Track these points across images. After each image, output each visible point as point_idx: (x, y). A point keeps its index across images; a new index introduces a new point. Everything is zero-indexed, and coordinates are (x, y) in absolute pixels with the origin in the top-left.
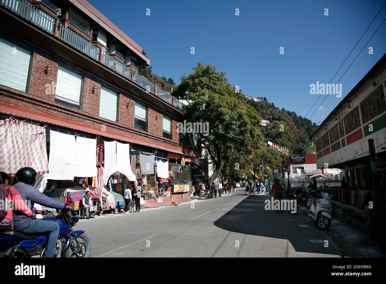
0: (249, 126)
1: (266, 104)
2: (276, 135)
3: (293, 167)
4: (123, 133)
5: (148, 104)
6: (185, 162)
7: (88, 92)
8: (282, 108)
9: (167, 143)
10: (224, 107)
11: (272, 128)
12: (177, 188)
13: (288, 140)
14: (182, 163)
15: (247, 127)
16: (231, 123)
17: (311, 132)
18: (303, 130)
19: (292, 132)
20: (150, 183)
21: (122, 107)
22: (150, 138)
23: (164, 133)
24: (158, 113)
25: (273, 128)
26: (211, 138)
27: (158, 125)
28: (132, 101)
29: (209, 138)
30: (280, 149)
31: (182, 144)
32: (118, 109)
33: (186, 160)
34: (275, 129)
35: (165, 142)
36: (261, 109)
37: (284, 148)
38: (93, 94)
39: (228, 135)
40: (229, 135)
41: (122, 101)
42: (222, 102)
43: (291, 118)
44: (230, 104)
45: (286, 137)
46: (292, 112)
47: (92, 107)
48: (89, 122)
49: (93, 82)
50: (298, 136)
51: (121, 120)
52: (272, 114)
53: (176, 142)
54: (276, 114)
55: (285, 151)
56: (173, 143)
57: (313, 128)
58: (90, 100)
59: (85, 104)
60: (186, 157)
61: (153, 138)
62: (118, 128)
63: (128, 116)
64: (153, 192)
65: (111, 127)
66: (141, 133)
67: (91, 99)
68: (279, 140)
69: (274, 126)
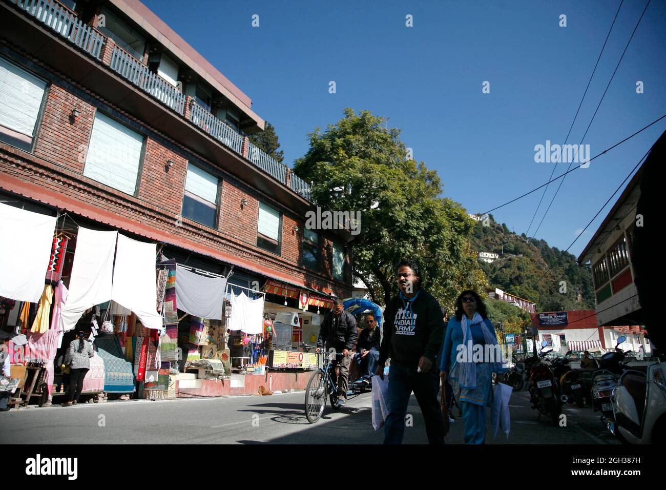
0: (447, 234)
1: (493, 226)
2: (511, 280)
3: (543, 336)
4: (150, 223)
5: (223, 173)
6: (309, 305)
7: (59, 116)
8: (522, 233)
9: (268, 261)
10: (392, 190)
11: (503, 267)
12: (281, 358)
13: (534, 289)
14: (300, 307)
15: (442, 235)
16: (407, 224)
17: (575, 276)
18: (561, 273)
19: (541, 275)
20: (215, 343)
21: (153, 167)
22: (222, 244)
23: (259, 239)
24: (247, 195)
25: (505, 267)
26: (365, 256)
27: (246, 220)
28: (179, 159)
29: (361, 256)
30: (519, 303)
31: (304, 268)
32: (142, 169)
33: (311, 301)
34: (508, 269)
35: (260, 258)
36: (483, 234)
37: (526, 302)
38: (71, 124)
39: (401, 248)
40: (402, 250)
41: (153, 153)
42: (389, 179)
43: (537, 249)
44: (407, 188)
45: (530, 283)
46: (540, 240)
47: (64, 150)
48: (52, 183)
49: (76, 98)
50: (552, 283)
51: (147, 194)
52: (504, 243)
53: (289, 262)
54: (511, 243)
55: (528, 308)
56: (281, 263)
57: (579, 269)
58: (62, 136)
59: (44, 142)
60: (311, 294)
61: (231, 244)
62: (136, 211)
63: (167, 188)
64: (220, 362)
65: (117, 205)
66: (200, 230)
67: (65, 133)
68: (516, 289)
69: (507, 264)
